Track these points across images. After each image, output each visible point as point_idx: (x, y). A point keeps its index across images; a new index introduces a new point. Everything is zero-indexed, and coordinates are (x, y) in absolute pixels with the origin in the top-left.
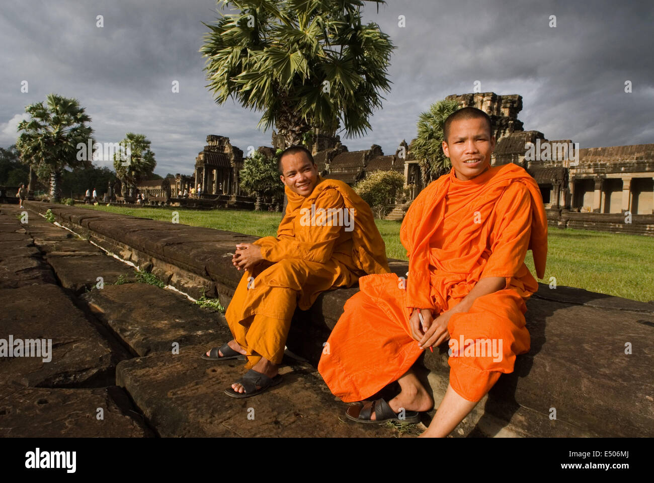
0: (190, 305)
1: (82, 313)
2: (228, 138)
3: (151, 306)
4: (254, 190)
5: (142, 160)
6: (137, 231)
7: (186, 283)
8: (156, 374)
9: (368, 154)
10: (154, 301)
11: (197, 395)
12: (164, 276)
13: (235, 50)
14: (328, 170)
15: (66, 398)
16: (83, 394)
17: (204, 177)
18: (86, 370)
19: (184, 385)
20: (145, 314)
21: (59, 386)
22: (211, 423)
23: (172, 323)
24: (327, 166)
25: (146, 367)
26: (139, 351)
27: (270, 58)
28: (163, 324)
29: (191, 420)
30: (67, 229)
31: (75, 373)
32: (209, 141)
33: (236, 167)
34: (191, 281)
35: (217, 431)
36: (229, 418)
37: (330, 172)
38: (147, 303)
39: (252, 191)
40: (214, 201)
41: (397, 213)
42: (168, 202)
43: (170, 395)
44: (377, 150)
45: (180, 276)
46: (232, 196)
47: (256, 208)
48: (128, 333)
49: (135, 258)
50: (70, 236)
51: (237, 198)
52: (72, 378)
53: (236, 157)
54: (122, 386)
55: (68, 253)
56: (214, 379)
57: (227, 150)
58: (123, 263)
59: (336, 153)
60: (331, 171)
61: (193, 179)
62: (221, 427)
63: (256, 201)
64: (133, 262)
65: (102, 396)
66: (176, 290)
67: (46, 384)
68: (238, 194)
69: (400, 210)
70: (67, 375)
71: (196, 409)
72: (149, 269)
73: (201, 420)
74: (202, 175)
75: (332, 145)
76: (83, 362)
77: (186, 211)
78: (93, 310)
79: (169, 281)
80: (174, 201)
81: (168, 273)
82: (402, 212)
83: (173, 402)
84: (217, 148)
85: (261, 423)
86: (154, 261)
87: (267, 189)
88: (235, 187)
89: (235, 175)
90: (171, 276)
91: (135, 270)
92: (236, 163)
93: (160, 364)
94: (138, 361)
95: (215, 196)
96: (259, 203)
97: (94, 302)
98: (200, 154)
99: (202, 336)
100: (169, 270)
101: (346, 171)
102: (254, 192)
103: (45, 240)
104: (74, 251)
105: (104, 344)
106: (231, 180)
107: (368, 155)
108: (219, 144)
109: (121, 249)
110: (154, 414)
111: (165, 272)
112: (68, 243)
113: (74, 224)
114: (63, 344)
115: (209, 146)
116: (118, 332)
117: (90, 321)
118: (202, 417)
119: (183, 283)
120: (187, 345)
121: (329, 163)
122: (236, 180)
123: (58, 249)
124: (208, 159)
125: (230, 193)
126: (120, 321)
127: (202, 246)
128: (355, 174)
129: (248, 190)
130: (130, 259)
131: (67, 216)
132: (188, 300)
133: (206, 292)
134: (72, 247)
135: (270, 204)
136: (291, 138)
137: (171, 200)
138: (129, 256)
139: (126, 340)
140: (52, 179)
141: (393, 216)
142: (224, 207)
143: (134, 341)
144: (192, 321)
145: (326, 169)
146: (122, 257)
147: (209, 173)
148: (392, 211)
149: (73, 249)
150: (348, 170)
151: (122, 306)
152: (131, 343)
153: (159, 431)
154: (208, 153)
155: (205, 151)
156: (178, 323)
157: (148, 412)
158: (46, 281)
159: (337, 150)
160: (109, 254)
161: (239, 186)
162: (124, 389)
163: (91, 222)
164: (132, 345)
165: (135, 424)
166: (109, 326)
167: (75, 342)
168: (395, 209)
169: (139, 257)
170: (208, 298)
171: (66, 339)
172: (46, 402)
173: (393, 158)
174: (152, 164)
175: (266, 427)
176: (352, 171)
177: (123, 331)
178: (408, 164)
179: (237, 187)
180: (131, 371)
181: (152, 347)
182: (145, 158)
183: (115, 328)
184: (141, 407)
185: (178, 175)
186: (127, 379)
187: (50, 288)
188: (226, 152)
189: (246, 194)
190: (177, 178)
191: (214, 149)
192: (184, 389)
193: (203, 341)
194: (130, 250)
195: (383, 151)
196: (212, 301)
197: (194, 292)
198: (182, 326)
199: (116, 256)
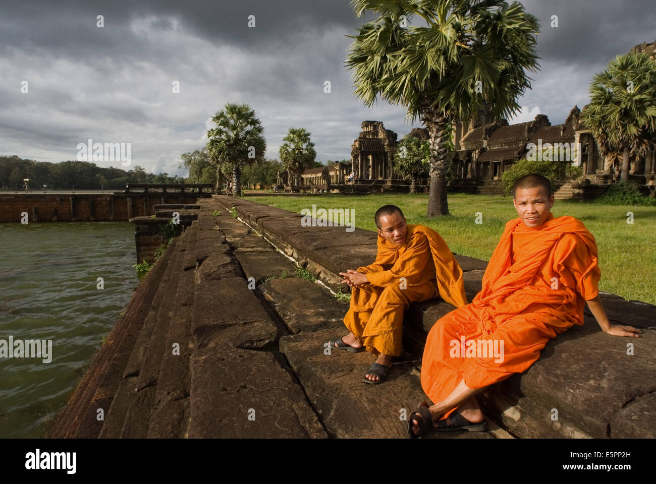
0: (331, 298)
1: (260, 301)
2: (382, 122)
3: (304, 297)
4: (409, 173)
5: (305, 152)
6: (297, 233)
7: (330, 280)
8: (301, 346)
9: (532, 125)
10: (307, 293)
11: (324, 361)
12: (315, 273)
13: (375, 58)
14: (486, 146)
15: (252, 356)
16: (261, 354)
17: (360, 164)
18: (263, 340)
19: (318, 355)
20: (299, 304)
21: (249, 348)
22: (329, 378)
23: (316, 312)
24: (485, 143)
25: (296, 341)
26: (294, 330)
27: (407, 57)
28: (310, 312)
29: (318, 375)
30: (247, 224)
31: (257, 341)
32: (364, 127)
33: (390, 151)
34: (332, 279)
35: (331, 383)
36: (340, 377)
37: (488, 149)
38: (302, 295)
39: (406, 175)
40: (370, 187)
41: (566, 191)
42: (328, 190)
43: (308, 360)
44: (542, 120)
45: (326, 274)
46: (387, 180)
47: (411, 191)
48: (288, 317)
49: (295, 255)
50: (249, 232)
51: (393, 182)
52: (255, 344)
53: (389, 142)
54: (282, 352)
55: (249, 249)
56: (336, 353)
57: (381, 135)
58: (287, 258)
59: (495, 128)
60: (490, 148)
61: (350, 165)
62: (334, 381)
63: (411, 184)
64: (294, 258)
65: (271, 357)
66: (323, 284)
67: (241, 346)
68: (393, 177)
69: (570, 187)
70: (252, 342)
71: (321, 370)
72: (305, 265)
73: (324, 376)
74: (358, 160)
75: (491, 120)
76: (261, 335)
77: (344, 199)
78: (266, 298)
79: (318, 277)
80: (334, 188)
81: (318, 271)
82: (572, 189)
83: (309, 364)
84: (372, 134)
85: (358, 382)
86: (308, 260)
87: (421, 172)
88: (390, 171)
89: (389, 159)
90: (320, 273)
91: (295, 265)
92: (390, 147)
93: (305, 340)
94: (292, 337)
95: (371, 181)
96: (414, 186)
97: (267, 293)
98: (355, 141)
99: (335, 322)
100: (319, 268)
101: (506, 147)
102: (408, 175)
103: (233, 237)
104: (253, 248)
105: (273, 324)
106: (386, 165)
107: (532, 127)
108: (373, 129)
109: (286, 247)
110: (298, 370)
111: (316, 269)
112: (249, 239)
113: (252, 221)
114: (249, 323)
115: (364, 132)
116: (282, 316)
117: (264, 308)
118: (324, 374)
119: (327, 279)
120: (324, 328)
121: (486, 140)
122: (390, 164)
123: (242, 246)
124: (363, 146)
125: (386, 177)
126: (283, 308)
127: (340, 251)
128: (518, 149)
129: (403, 173)
130: (292, 256)
131: (247, 214)
132: (330, 293)
133: (342, 289)
134: (252, 243)
135: (425, 186)
136: (434, 129)
137: (330, 187)
138: (291, 254)
139: (286, 322)
140: (234, 176)
141: (560, 194)
142: (380, 191)
143: (291, 323)
144: (330, 311)
145: (484, 146)
146: (286, 253)
147: (364, 159)
148: (559, 189)
149: (252, 245)
150: (509, 145)
151: (284, 297)
152: (290, 324)
153: (300, 379)
154: (362, 140)
155: (360, 138)
156: (321, 312)
157: (295, 368)
158: (237, 274)
159: (496, 124)
160: (277, 250)
161: (393, 170)
162: (284, 354)
163: (265, 223)
164: (289, 326)
165: (287, 373)
166: (276, 311)
167: (256, 322)
168: (564, 186)
169: (298, 255)
170: (343, 293)
171: (251, 319)
172: (242, 356)
173: (562, 128)
174: (313, 154)
175: (360, 384)
176: (514, 146)
177: (285, 315)
178: (579, 135)
179: (391, 171)
180: (288, 343)
181: (302, 328)
182: (307, 149)
183: (279, 313)
184: (292, 365)
185: (337, 162)
186: (285, 347)
187: (239, 281)
188: (380, 137)
189: (401, 177)
190: (336, 165)
191: (369, 135)
192: (317, 357)
193: (335, 326)
194: (292, 248)
195: (550, 121)
196: (347, 295)
197: (334, 287)
198: (323, 314)
199: (282, 252)
